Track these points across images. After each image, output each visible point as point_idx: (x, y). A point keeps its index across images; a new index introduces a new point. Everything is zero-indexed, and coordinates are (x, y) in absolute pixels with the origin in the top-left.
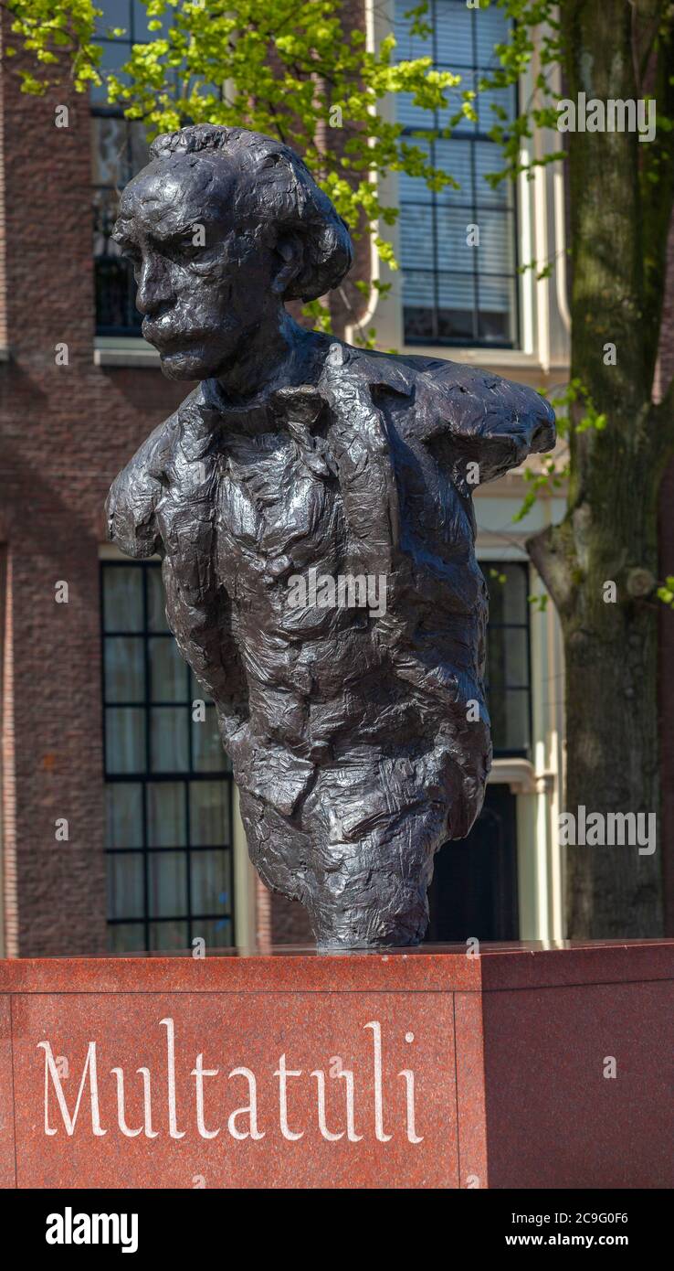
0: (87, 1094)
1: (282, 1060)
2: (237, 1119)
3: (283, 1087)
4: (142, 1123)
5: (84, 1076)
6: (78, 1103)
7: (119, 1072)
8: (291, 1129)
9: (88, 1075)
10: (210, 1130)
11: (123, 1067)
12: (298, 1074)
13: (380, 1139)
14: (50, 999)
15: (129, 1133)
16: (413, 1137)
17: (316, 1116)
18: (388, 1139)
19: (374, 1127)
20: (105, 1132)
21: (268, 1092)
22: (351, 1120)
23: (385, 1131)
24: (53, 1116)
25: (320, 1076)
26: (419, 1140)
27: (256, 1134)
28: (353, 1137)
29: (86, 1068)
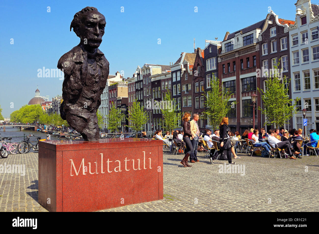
1: (126, 158)
2: (116, 169)
3: (126, 163)
4: (95, 171)
5: (81, 165)
6: (79, 169)
8: (127, 169)
10: (111, 171)
11: (91, 162)
12: (129, 160)
13: (144, 169)
14: (73, 151)
15: (92, 174)
16: (150, 168)
17: (133, 167)
18: (146, 169)
19: (143, 167)
20: (86, 174)
21: (123, 164)
22: (139, 167)
23: (146, 168)
24: (73, 172)
25: (133, 160)
26: (151, 168)
27: (120, 171)
28: (139, 169)
29: (82, 163)
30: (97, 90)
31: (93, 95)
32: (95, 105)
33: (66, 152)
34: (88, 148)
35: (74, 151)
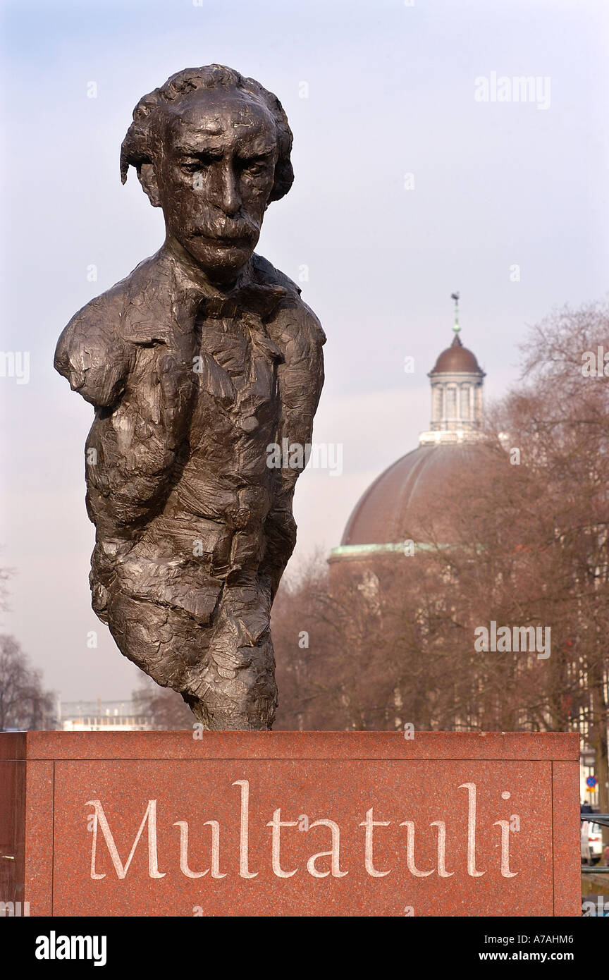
0: (144, 845)
1: (370, 813)
2: (317, 861)
3: (369, 834)
4: (210, 865)
5: (141, 829)
6: (133, 851)
7: (184, 826)
8: (377, 867)
9: (146, 827)
10: (287, 870)
11: (188, 821)
12: (386, 824)
13: (472, 875)
14: (103, 765)
15: (191, 875)
16: (507, 873)
17: (404, 858)
18: (480, 874)
19: (466, 865)
20: (164, 875)
21: (352, 839)
22: (441, 860)
23: (478, 869)
24: (101, 863)
25: (410, 826)
26: (512, 875)
27: (337, 873)
28: (443, 873)
29: (144, 822)
30: (250, 473)
31: (230, 498)
32: (248, 549)
33: (71, 765)
34: (175, 751)
35: (110, 763)
